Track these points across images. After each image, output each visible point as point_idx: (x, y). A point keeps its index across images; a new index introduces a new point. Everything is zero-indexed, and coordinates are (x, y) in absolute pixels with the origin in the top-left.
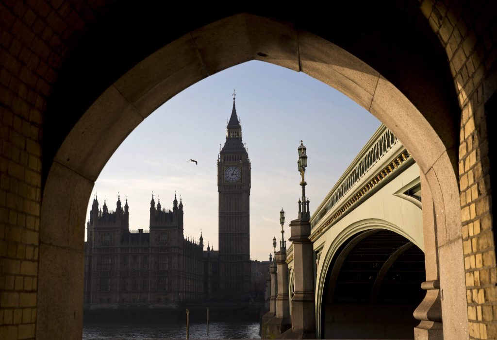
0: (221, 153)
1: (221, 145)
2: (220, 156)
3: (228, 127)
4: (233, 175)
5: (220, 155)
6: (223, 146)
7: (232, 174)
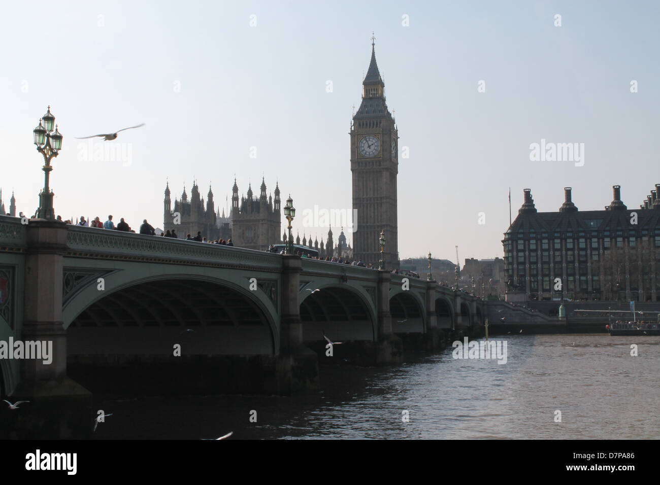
0: (354, 119)
1: (354, 107)
2: (353, 123)
3: (365, 83)
4: (371, 147)
5: (353, 121)
6: (357, 109)
7: (369, 147)
